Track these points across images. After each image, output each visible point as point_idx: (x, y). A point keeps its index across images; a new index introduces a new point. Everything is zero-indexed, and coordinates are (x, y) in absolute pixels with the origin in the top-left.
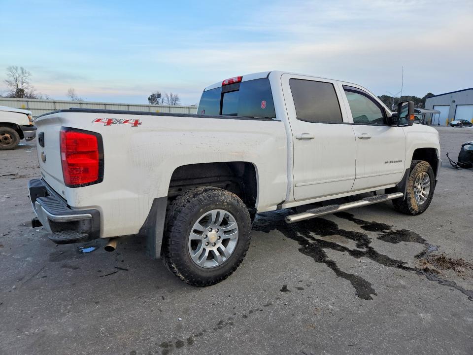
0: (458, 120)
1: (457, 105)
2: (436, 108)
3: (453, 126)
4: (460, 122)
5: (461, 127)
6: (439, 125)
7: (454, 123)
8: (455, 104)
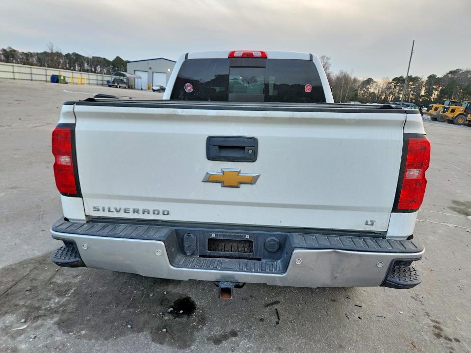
0: (157, 86)
1: (153, 72)
2: (137, 73)
3: (154, 91)
4: (159, 88)
5: (160, 92)
6: (142, 89)
7: (155, 88)
8: (152, 71)
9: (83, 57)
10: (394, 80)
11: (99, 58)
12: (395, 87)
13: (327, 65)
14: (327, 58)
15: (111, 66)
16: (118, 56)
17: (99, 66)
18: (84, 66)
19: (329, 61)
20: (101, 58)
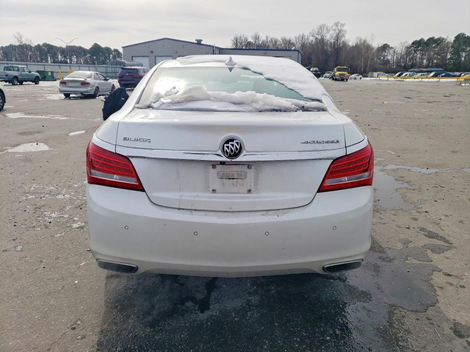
2: (136, 60)
8: (154, 55)
9: (56, 47)
10: (413, 43)
11: (74, 47)
12: (415, 52)
13: (342, 32)
14: (342, 24)
15: (88, 55)
16: (97, 43)
17: (75, 57)
18: (58, 58)
19: (345, 28)
20: (76, 46)
